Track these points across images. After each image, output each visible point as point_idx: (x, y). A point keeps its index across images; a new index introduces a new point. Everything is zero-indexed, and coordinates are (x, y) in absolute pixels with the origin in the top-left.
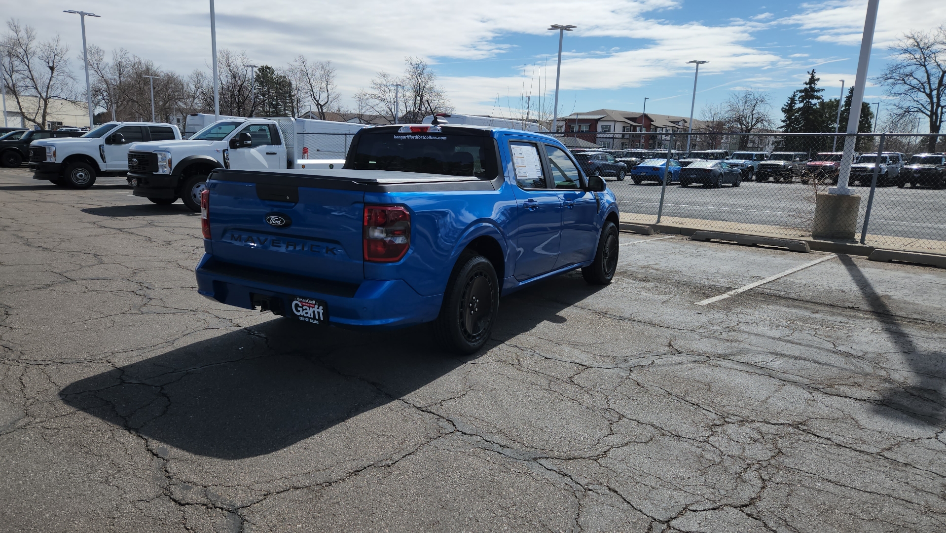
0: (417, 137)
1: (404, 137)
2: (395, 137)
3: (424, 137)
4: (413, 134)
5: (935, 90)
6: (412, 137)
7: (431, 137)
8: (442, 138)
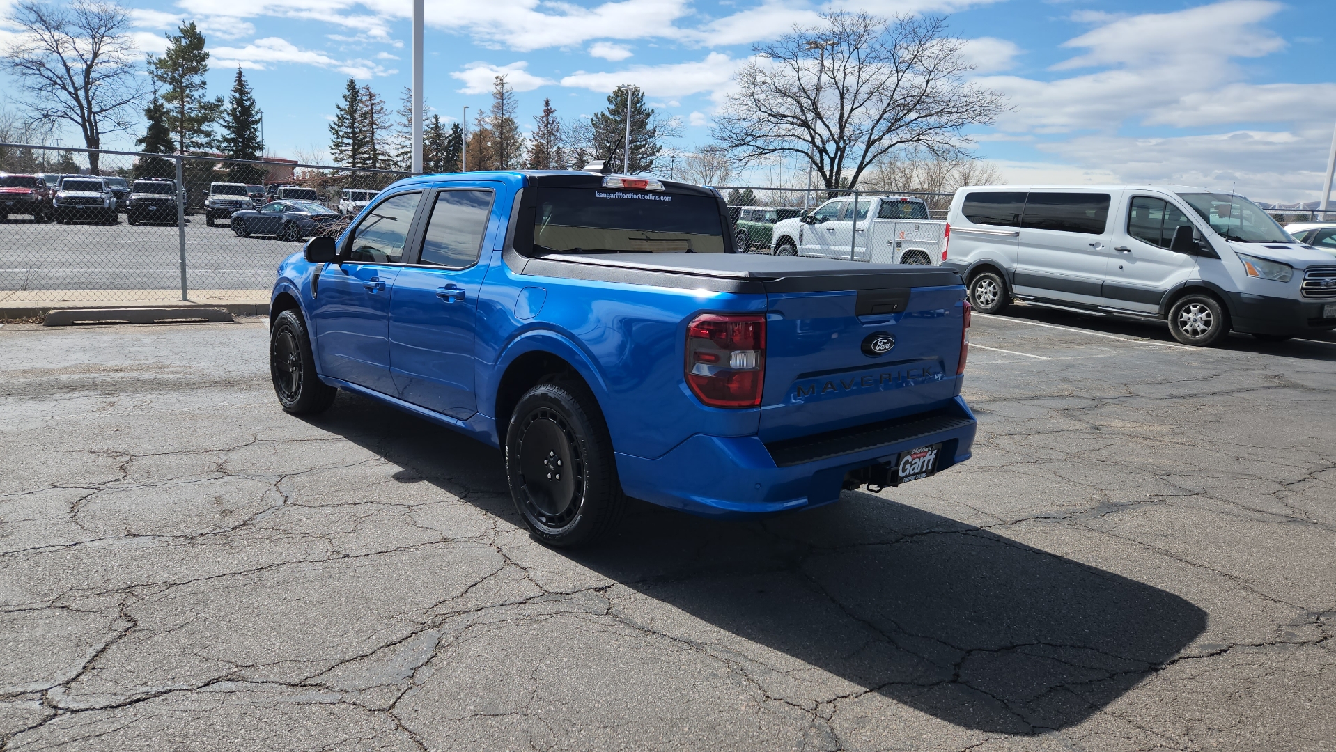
0: (631, 196)
1: (613, 196)
2: (597, 195)
3: (641, 197)
4: (624, 190)
5: (80, 89)
6: (625, 196)
7: (650, 197)
8: (666, 198)
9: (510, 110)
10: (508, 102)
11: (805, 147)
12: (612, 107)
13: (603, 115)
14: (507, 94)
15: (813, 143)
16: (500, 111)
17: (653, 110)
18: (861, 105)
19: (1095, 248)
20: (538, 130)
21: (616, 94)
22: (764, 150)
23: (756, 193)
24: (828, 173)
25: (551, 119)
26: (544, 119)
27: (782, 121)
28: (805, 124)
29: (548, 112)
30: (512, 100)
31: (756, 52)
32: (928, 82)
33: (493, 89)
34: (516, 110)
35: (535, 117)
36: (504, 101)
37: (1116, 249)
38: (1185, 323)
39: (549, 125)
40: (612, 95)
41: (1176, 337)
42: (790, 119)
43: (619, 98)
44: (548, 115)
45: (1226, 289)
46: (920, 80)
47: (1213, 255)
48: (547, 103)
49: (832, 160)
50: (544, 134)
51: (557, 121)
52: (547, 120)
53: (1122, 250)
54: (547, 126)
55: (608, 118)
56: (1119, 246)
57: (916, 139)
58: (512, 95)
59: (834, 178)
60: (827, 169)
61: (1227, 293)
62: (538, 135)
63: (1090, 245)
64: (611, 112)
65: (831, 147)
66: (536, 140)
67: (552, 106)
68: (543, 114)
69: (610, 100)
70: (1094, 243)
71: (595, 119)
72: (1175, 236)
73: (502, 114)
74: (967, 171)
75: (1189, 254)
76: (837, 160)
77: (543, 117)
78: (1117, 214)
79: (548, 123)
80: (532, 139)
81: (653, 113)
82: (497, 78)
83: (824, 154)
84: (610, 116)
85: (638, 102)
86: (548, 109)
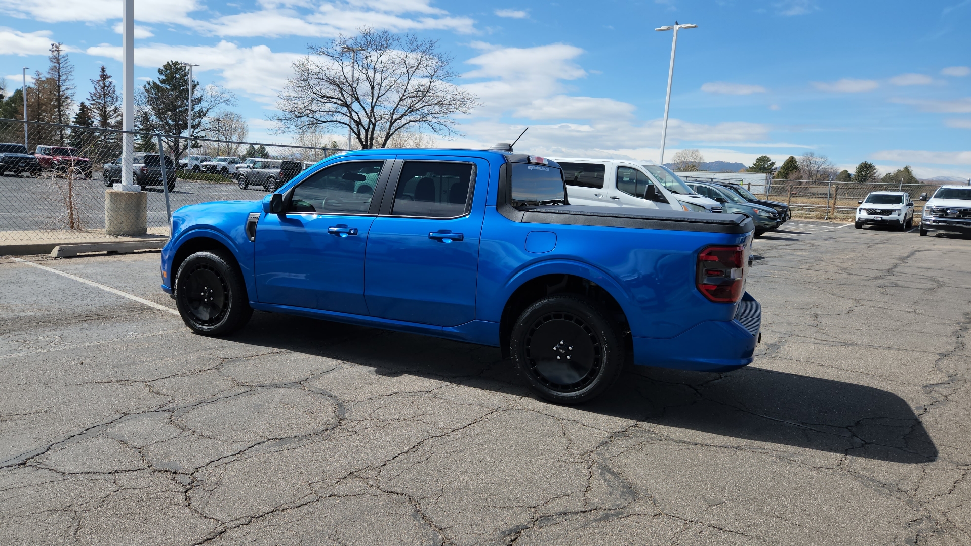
9: (66, 72)
10: (65, 66)
11: (347, 120)
12: (163, 77)
13: (154, 83)
14: (63, 59)
15: (351, 117)
16: (57, 73)
17: (198, 82)
18: (383, 94)
19: (598, 197)
20: (94, 91)
21: (165, 67)
22: (320, 121)
23: (268, 149)
24: (363, 140)
25: (107, 84)
26: (101, 83)
27: (328, 101)
28: (345, 104)
29: (104, 77)
30: (68, 64)
31: (311, 50)
32: (431, 83)
33: (50, 54)
34: (73, 73)
35: (92, 81)
36: (61, 65)
37: (611, 198)
39: (106, 88)
40: (162, 68)
42: (334, 100)
43: (168, 71)
44: (104, 79)
46: (426, 81)
47: (665, 201)
48: (103, 70)
49: (367, 131)
50: (100, 95)
51: (113, 85)
52: (104, 84)
53: (614, 198)
54: (103, 88)
55: (158, 86)
56: (613, 196)
57: (421, 120)
58: (68, 61)
59: (369, 142)
60: (363, 136)
62: (95, 95)
63: (595, 195)
64: (163, 82)
65: (365, 121)
66: (94, 100)
67: (108, 72)
68: (99, 79)
69: (160, 72)
70: (597, 194)
71: (147, 86)
72: (646, 190)
73: (59, 76)
74: (418, 141)
75: (652, 201)
76: (370, 130)
77: (99, 81)
78: (610, 176)
79: (105, 86)
80: (90, 99)
81: (198, 85)
82: (53, 45)
83: (360, 126)
84: (160, 84)
85: (186, 75)
86: (104, 75)
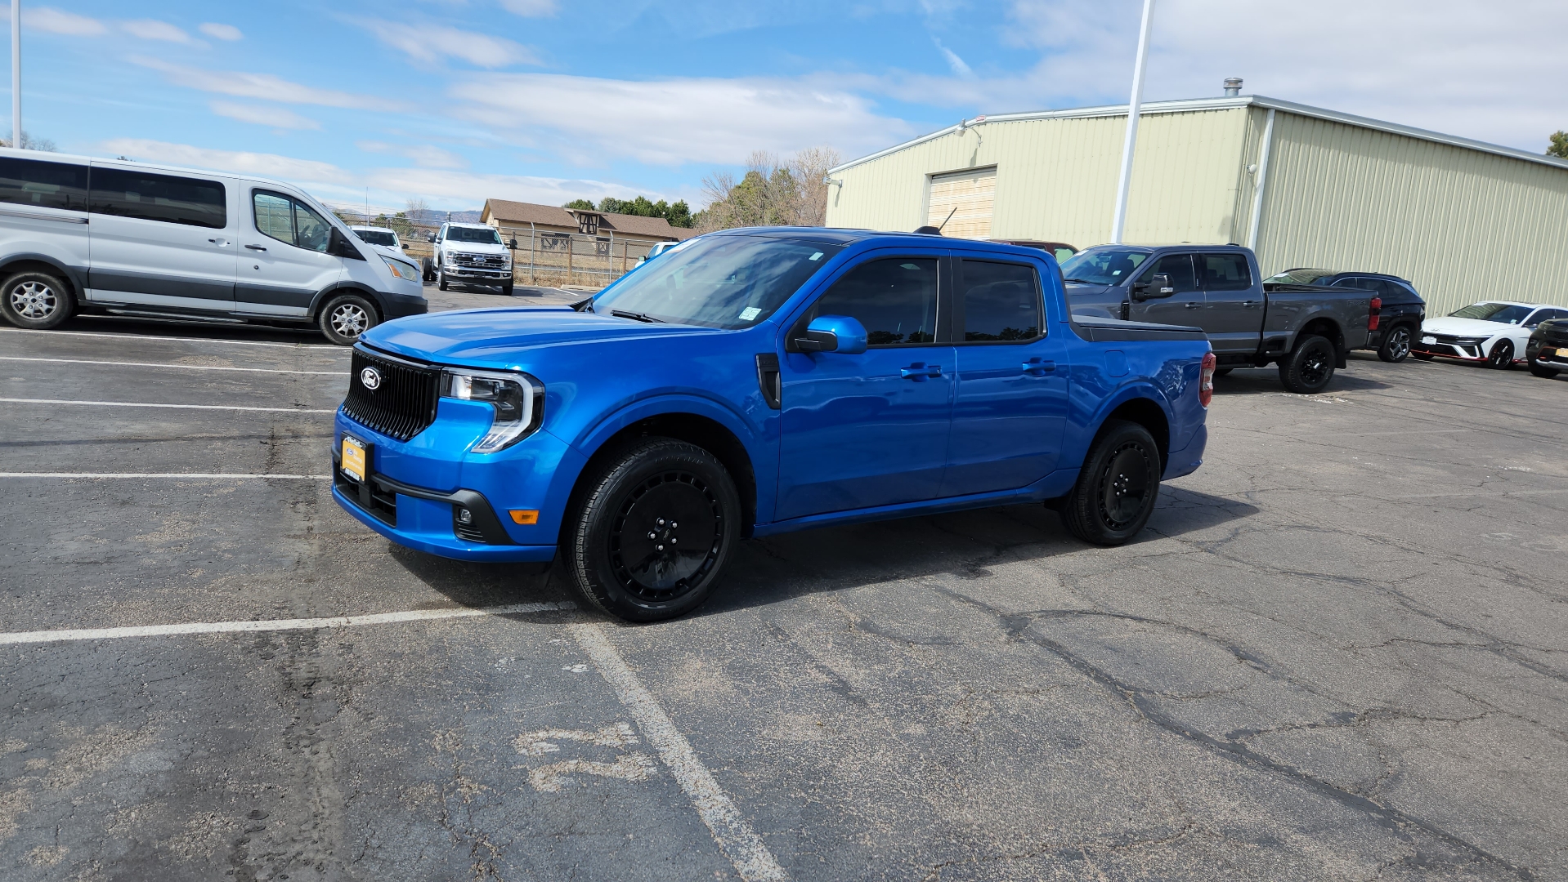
19: (218, 245)
37: (247, 247)
38: (338, 325)
41: (333, 340)
45: (378, 289)
47: (359, 257)
53: (253, 247)
56: (249, 244)
61: (380, 293)
63: (212, 240)
70: (214, 239)
75: (334, 255)
